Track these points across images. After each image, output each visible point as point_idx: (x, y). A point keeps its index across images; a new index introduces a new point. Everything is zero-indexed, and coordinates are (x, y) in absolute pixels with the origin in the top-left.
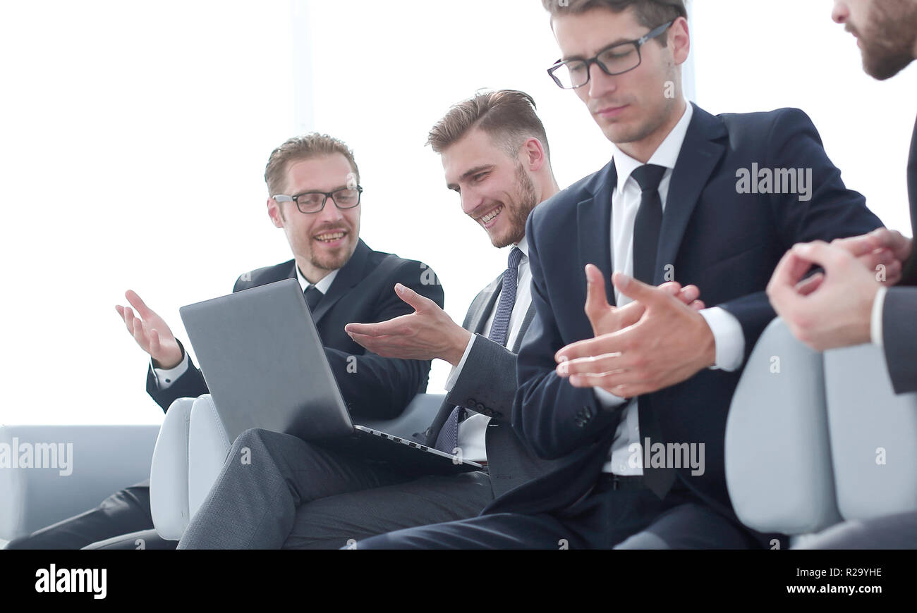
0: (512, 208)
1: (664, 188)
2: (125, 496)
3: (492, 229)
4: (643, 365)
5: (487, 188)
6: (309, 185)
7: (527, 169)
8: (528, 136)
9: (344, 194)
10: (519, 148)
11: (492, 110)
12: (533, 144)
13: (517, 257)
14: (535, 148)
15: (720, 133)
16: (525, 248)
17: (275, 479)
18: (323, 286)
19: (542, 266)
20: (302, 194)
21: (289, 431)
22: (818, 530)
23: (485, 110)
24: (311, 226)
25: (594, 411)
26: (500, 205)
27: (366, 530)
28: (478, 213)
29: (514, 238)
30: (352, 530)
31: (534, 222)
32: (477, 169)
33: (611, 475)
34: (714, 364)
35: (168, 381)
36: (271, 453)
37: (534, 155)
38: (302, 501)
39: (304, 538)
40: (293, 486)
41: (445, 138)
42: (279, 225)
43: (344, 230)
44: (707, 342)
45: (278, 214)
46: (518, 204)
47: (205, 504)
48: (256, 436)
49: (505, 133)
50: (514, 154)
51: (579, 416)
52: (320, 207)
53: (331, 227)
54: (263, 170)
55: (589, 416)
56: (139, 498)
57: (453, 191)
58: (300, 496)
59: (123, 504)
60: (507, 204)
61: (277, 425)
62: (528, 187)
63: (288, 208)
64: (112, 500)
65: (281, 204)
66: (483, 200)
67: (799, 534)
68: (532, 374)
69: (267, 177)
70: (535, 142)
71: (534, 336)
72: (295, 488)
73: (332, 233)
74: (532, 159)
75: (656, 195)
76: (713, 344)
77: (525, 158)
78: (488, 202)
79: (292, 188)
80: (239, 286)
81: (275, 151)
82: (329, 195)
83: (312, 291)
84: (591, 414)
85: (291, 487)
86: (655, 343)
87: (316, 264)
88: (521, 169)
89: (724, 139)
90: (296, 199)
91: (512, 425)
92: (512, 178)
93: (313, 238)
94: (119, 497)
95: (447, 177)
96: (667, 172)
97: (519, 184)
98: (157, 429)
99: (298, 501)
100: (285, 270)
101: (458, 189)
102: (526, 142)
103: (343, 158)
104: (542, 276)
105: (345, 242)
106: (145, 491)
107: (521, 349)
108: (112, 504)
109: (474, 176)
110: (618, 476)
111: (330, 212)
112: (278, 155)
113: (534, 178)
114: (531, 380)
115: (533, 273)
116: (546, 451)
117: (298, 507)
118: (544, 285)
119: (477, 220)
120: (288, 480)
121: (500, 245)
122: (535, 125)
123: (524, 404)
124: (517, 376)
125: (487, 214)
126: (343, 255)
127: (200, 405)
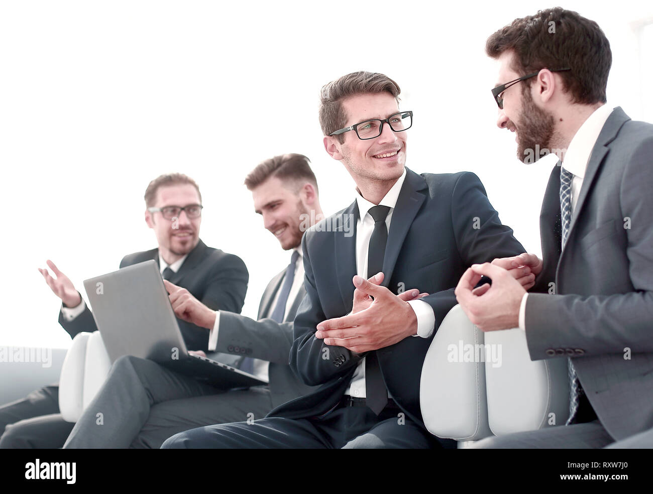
0: (293, 228)
1: (388, 220)
2: (44, 391)
3: (282, 240)
4: (371, 334)
5: (279, 214)
6: (171, 202)
7: (304, 203)
8: (306, 182)
10: (300, 190)
11: (284, 165)
12: (308, 187)
13: (296, 256)
14: (310, 190)
15: (423, 187)
16: (301, 252)
17: (138, 388)
18: (175, 267)
19: (311, 265)
20: (166, 208)
21: (149, 358)
22: (476, 439)
23: (279, 165)
24: (171, 228)
25: (348, 358)
26: (286, 225)
27: (193, 423)
28: (274, 228)
29: (294, 245)
30: (183, 422)
31: (306, 239)
32: (273, 202)
33: (349, 396)
34: (416, 334)
35: (71, 316)
36: (137, 372)
37: (309, 194)
38: (154, 402)
39: (154, 426)
40: (150, 394)
41: (254, 182)
42: (151, 227)
43: (190, 231)
44: (411, 321)
45: (150, 220)
47: (94, 400)
48: (128, 360)
49: (291, 180)
50: (297, 193)
51: (337, 360)
52: (176, 216)
53: (183, 228)
54: (144, 193)
55: (343, 361)
56: (52, 393)
57: (258, 214)
58: (153, 398)
59: (42, 396)
60: (291, 225)
61: (142, 354)
63: (157, 217)
64: (36, 394)
65: (152, 214)
66: (277, 221)
67: (464, 440)
68: (303, 332)
69: (146, 197)
70: (310, 186)
71: (305, 308)
73: (184, 233)
74: (308, 197)
75: (384, 224)
76: (415, 321)
77: (303, 196)
78: (279, 223)
79: (161, 203)
80: (123, 264)
81: (152, 182)
82: (183, 209)
83: (168, 270)
84: (345, 360)
85: (149, 394)
86: (379, 321)
87: (172, 251)
88: (301, 202)
89: (426, 190)
90: (162, 210)
91: (289, 363)
92: (294, 208)
93: (171, 234)
94: (40, 393)
95: (255, 206)
96: (391, 209)
98: (65, 352)
99: (152, 402)
100: (153, 254)
101: (261, 213)
102: (305, 185)
103: (192, 189)
104: (312, 272)
105: (190, 238)
106: (56, 389)
107: (296, 316)
108: (35, 397)
109: (271, 206)
111: (183, 219)
114: (302, 336)
115: (305, 270)
116: (310, 380)
117: (152, 406)
118: (313, 278)
119: (274, 233)
120: (147, 389)
121: (287, 248)
122: (310, 175)
123: (298, 351)
125: (279, 230)
126: (188, 246)
127: (93, 338)
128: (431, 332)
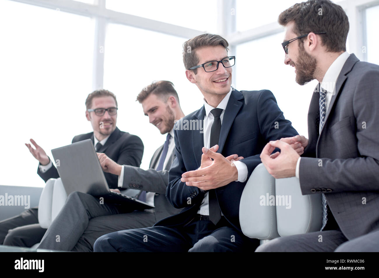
0: (165, 121)
1: (222, 117)
2: (30, 211)
3: (160, 129)
4: (212, 180)
5: (157, 114)
6: (99, 106)
7: (170, 107)
9: (112, 110)
10: (168, 100)
11: (158, 87)
12: (172, 98)
13: (169, 137)
14: (173, 100)
15: (241, 98)
16: (173, 134)
17: (82, 209)
18: (103, 142)
19: (179, 141)
20: (97, 109)
21: (88, 193)
22: (271, 239)
23: (155, 87)
25: (198, 193)
26: (161, 120)
27: (113, 229)
28: (155, 122)
29: (168, 131)
30: (107, 228)
32: (153, 108)
33: (199, 215)
34: (237, 180)
35: (44, 170)
36: (82, 200)
39: (91, 231)
40: (88, 212)
41: (142, 98)
42: (89, 120)
43: (111, 122)
44: (234, 173)
45: (89, 116)
46: (168, 119)
47: (58, 216)
48: (76, 194)
50: (166, 102)
51: (192, 194)
52: (103, 114)
53: (106, 121)
56: (34, 213)
58: (90, 215)
59: (29, 214)
60: (164, 119)
62: (171, 113)
63: (92, 114)
64: (25, 213)
65: (90, 113)
67: (264, 239)
68: (174, 178)
69: (86, 103)
72: (89, 213)
73: (107, 123)
74: (172, 103)
75: (219, 119)
76: (237, 173)
77: (169, 103)
78: (157, 119)
79: (94, 107)
80: (74, 141)
82: (106, 110)
83: (99, 144)
84: (196, 193)
86: (216, 173)
87: (101, 133)
88: (168, 107)
89: (243, 100)
90: (95, 111)
92: (165, 110)
94: (28, 212)
96: (223, 111)
97: (168, 112)
98: (41, 189)
99: (90, 217)
100: (90, 136)
101: (147, 115)
102: (170, 97)
103: (112, 98)
104: (179, 145)
105: (111, 126)
106: (36, 210)
108: (25, 214)
109: (152, 110)
110: (202, 216)
111: (107, 116)
112: (90, 96)
113: (173, 110)
114: (173, 180)
115: (175, 144)
116: (178, 205)
117: (90, 220)
118: (179, 148)
120: (87, 210)
121: (163, 133)
122: (174, 92)
123: (171, 189)
124: (168, 179)
125: (158, 123)
126: (110, 130)
127: (57, 182)
128: (246, 179)
